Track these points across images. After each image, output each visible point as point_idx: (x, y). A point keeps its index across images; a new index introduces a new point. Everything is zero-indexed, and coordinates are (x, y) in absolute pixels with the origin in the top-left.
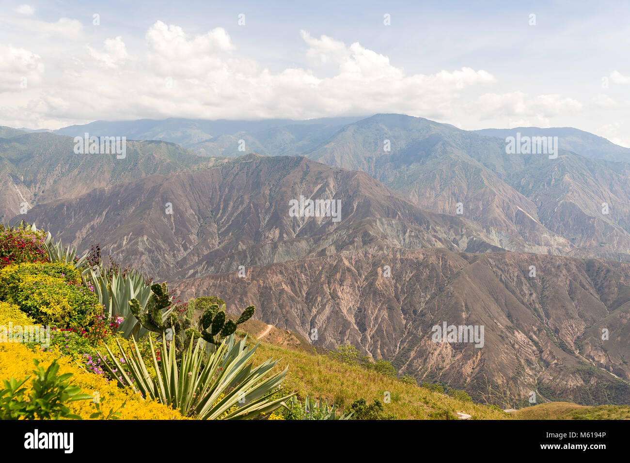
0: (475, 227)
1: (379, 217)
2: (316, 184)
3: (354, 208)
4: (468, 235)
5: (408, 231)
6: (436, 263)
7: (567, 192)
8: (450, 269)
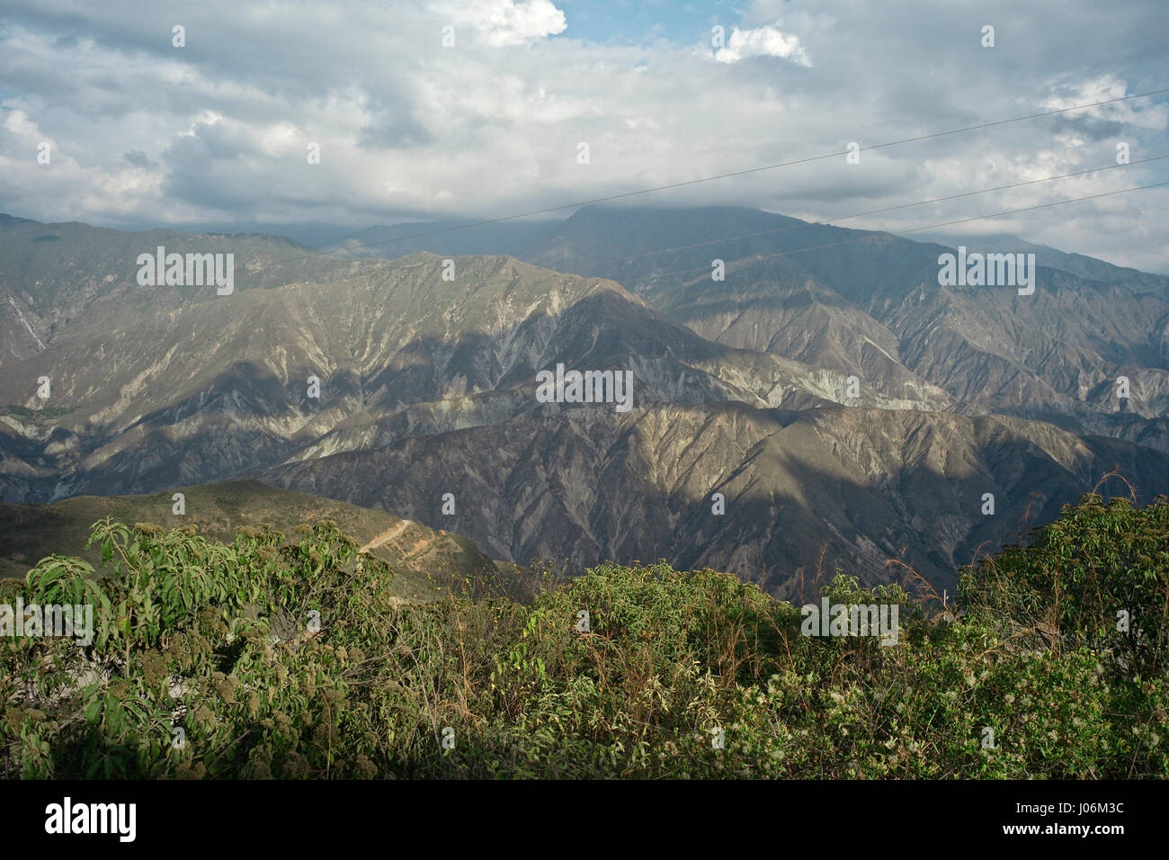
0: (796, 368)
1: (634, 352)
2: (529, 301)
3: (592, 342)
4: (784, 382)
5: (683, 375)
6: (726, 426)
7: (945, 314)
8: (751, 436)
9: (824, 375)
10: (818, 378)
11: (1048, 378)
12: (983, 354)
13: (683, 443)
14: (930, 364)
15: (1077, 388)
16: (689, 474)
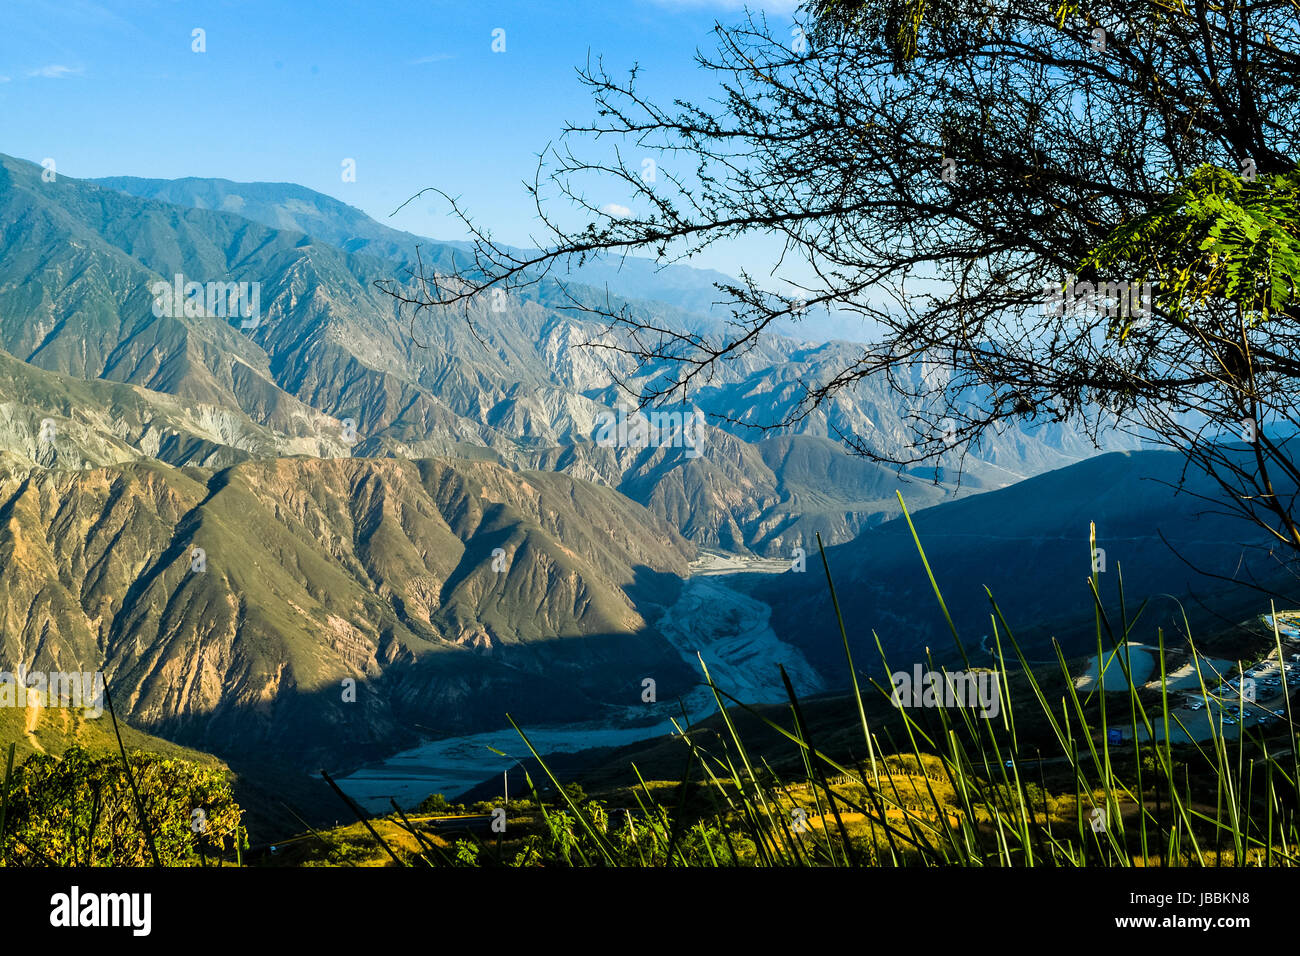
0: (167, 403)
4: (159, 424)
6: (142, 495)
7: (326, 324)
8: (177, 505)
9: (205, 412)
10: (196, 414)
11: (446, 400)
12: (377, 373)
13: (87, 524)
14: (314, 387)
15: (478, 410)
16: (106, 564)
